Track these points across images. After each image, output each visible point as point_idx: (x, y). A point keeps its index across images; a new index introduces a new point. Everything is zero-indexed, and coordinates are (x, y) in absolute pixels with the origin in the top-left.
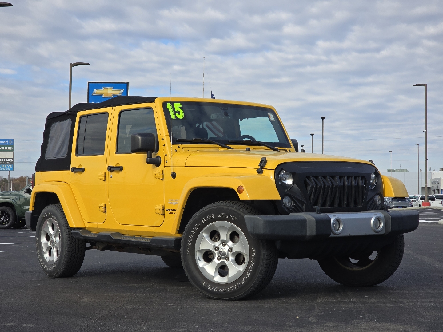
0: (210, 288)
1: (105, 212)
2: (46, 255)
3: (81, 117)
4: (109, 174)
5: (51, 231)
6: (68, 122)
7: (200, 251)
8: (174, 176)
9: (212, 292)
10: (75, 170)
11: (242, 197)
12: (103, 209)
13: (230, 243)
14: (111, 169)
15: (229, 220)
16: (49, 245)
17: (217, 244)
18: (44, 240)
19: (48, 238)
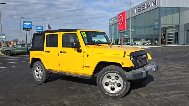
0: (109, 95)
1: (59, 65)
2: (37, 76)
3: (47, 35)
4: (60, 54)
5: (38, 69)
6: (42, 36)
7: (104, 82)
8: (88, 56)
9: (110, 96)
10: (46, 52)
11: (123, 66)
12: (58, 64)
13: (115, 80)
14: (61, 52)
15: (116, 73)
16: (38, 73)
17: (110, 80)
18: (35, 72)
19: (37, 71)
